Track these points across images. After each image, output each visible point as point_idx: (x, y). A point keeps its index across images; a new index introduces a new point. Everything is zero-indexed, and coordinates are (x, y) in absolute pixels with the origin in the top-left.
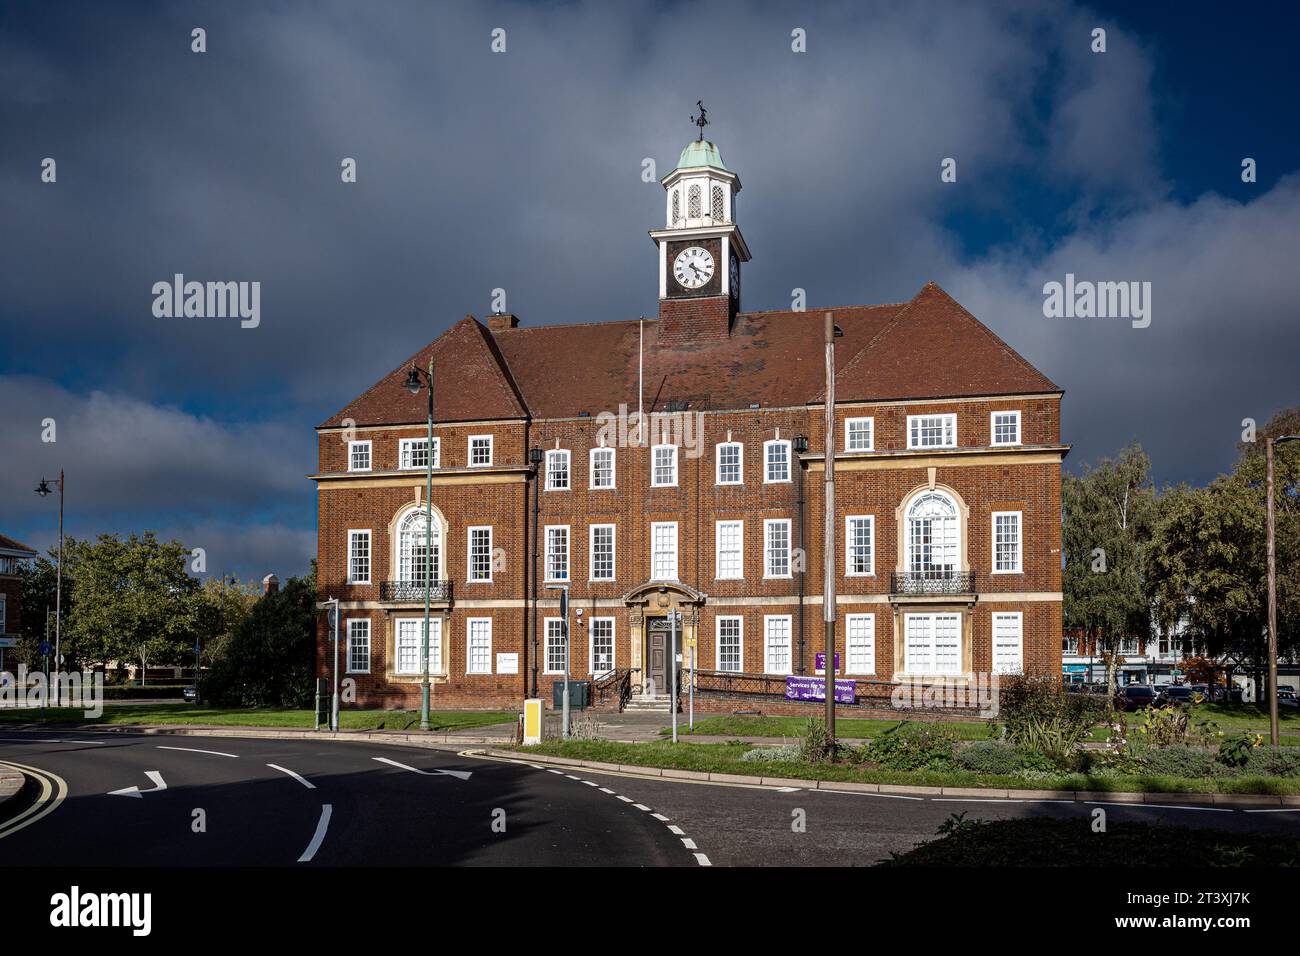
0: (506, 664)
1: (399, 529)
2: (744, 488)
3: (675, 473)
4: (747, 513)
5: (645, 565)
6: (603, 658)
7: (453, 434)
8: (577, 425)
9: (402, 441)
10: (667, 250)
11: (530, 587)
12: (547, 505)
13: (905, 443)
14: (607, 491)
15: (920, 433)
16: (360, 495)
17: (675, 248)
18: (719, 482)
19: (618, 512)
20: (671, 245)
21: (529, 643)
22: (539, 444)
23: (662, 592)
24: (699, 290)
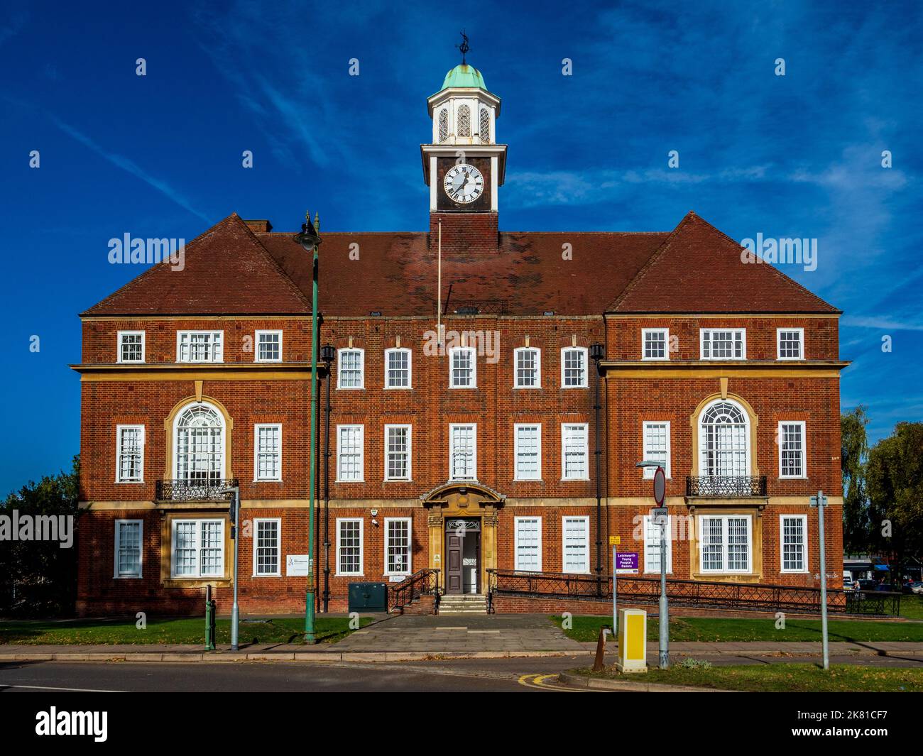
0: (296, 566)
1: (176, 425)
2: (542, 393)
3: (473, 375)
4: (545, 417)
5: (443, 466)
6: (398, 558)
7: (239, 327)
8: (371, 324)
9: (179, 333)
10: (438, 166)
11: (322, 486)
12: (340, 405)
13: (698, 354)
14: (402, 392)
15: (711, 345)
16: (131, 389)
17: (446, 164)
18: (516, 386)
19: (414, 412)
20: (442, 161)
21: (321, 544)
22: (331, 341)
23: (462, 493)
24: (469, 206)
